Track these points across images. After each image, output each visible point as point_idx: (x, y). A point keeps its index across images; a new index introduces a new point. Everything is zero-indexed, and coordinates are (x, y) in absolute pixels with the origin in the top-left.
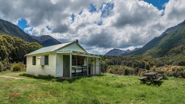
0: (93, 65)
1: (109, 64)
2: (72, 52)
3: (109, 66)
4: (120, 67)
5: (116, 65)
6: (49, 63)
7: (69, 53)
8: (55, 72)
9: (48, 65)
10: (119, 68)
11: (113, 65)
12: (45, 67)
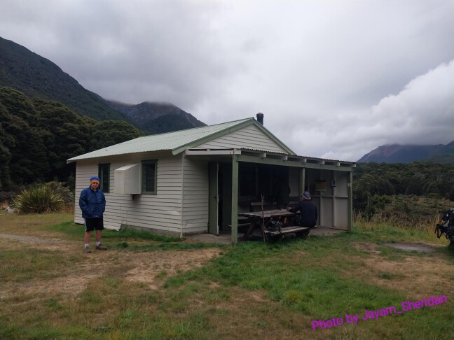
0: (322, 194)
1: (374, 191)
2: (239, 152)
3: (376, 196)
4: (418, 202)
5: (401, 196)
6: (158, 189)
7: (230, 157)
8: (180, 218)
9: (156, 194)
10: (416, 205)
11: (389, 194)
12: (142, 199)
